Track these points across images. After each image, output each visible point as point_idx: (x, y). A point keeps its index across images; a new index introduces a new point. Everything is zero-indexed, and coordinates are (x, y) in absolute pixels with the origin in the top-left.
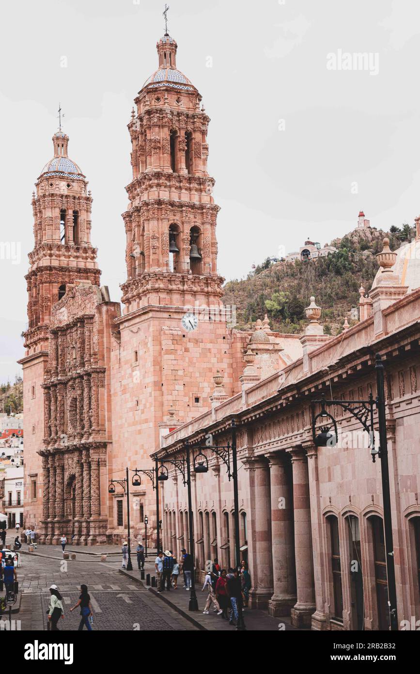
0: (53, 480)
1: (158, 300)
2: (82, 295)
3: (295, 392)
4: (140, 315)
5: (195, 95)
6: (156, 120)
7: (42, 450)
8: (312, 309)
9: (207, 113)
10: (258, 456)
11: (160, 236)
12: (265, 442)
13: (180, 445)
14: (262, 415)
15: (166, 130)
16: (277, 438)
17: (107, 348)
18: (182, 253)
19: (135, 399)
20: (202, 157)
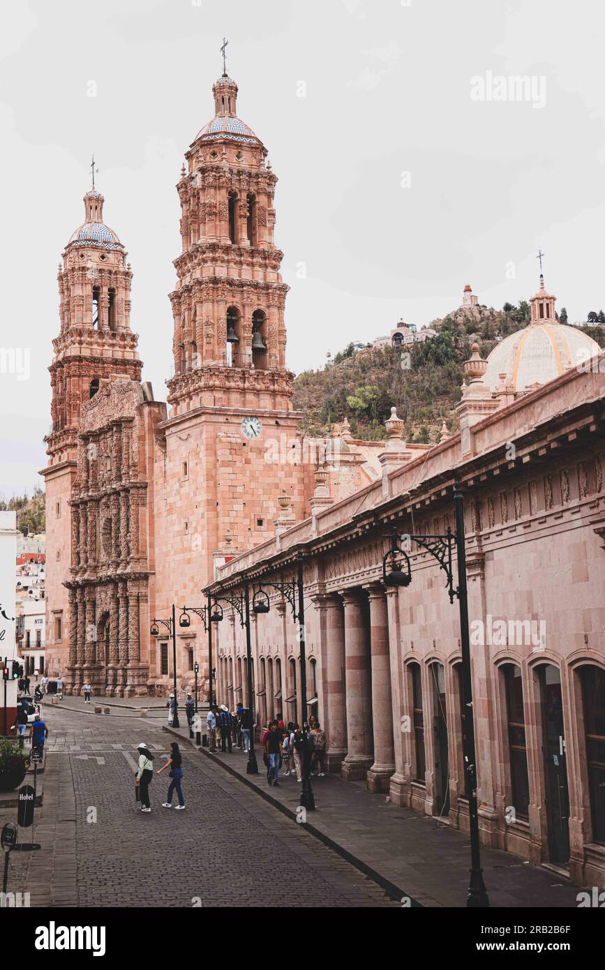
0: (82, 617)
1: (213, 400)
2: (119, 392)
3: (372, 519)
4: (190, 419)
5: (260, 150)
6: (211, 180)
7: (69, 581)
8: (393, 422)
9: (274, 171)
10: (331, 593)
11: (216, 322)
12: (338, 577)
13: (238, 578)
14: (334, 545)
15: (224, 193)
16: (352, 573)
17: (149, 458)
18: (242, 343)
19: (183, 521)
20: (268, 225)
